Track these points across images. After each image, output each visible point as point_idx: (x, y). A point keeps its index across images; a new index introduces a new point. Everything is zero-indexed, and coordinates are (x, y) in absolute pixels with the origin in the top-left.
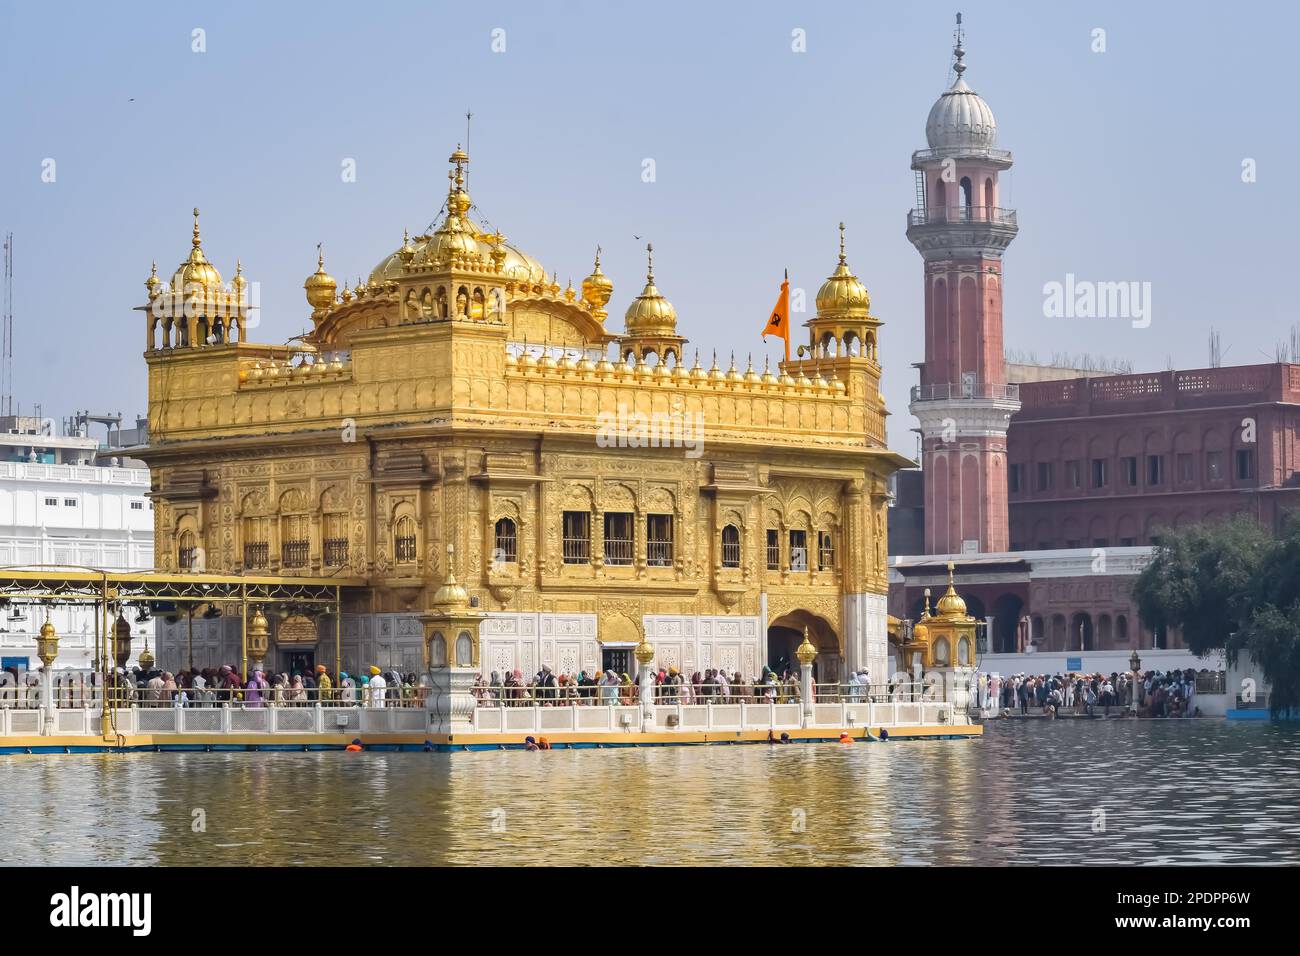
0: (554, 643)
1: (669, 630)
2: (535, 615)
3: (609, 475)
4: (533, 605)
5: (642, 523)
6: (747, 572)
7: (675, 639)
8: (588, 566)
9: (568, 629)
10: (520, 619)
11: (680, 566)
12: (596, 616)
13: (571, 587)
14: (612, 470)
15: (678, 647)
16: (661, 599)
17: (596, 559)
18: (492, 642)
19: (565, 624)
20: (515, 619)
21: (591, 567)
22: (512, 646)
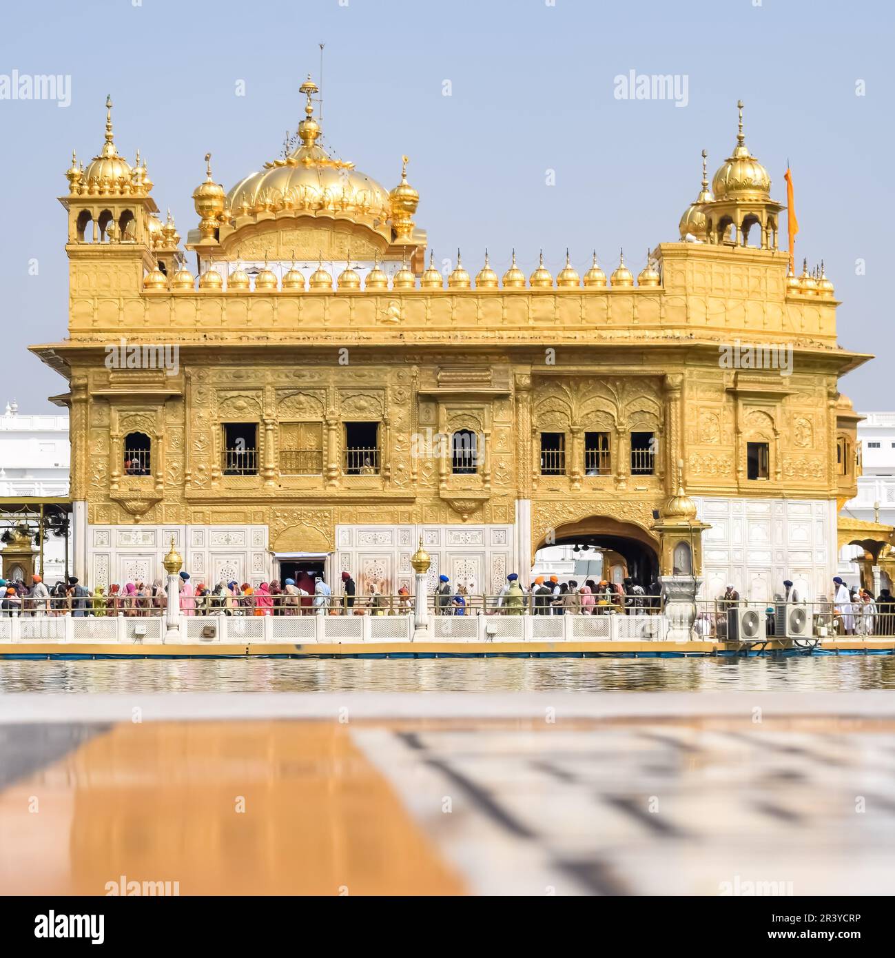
0: (207, 555)
1: (375, 540)
2: (182, 528)
3: (282, 384)
4: (177, 517)
5: (333, 433)
6: (488, 478)
7: (386, 549)
8: (257, 477)
9: (228, 540)
10: (159, 532)
11: (388, 474)
12: (266, 527)
13: (227, 498)
14: (287, 380)
15: (388, 557)
16: (361, 509)
17: (267, 469)
18: (121, 554)
19: (224, 535)
20: (154, 531)
21: (260, 478)
22: (151, 558)
